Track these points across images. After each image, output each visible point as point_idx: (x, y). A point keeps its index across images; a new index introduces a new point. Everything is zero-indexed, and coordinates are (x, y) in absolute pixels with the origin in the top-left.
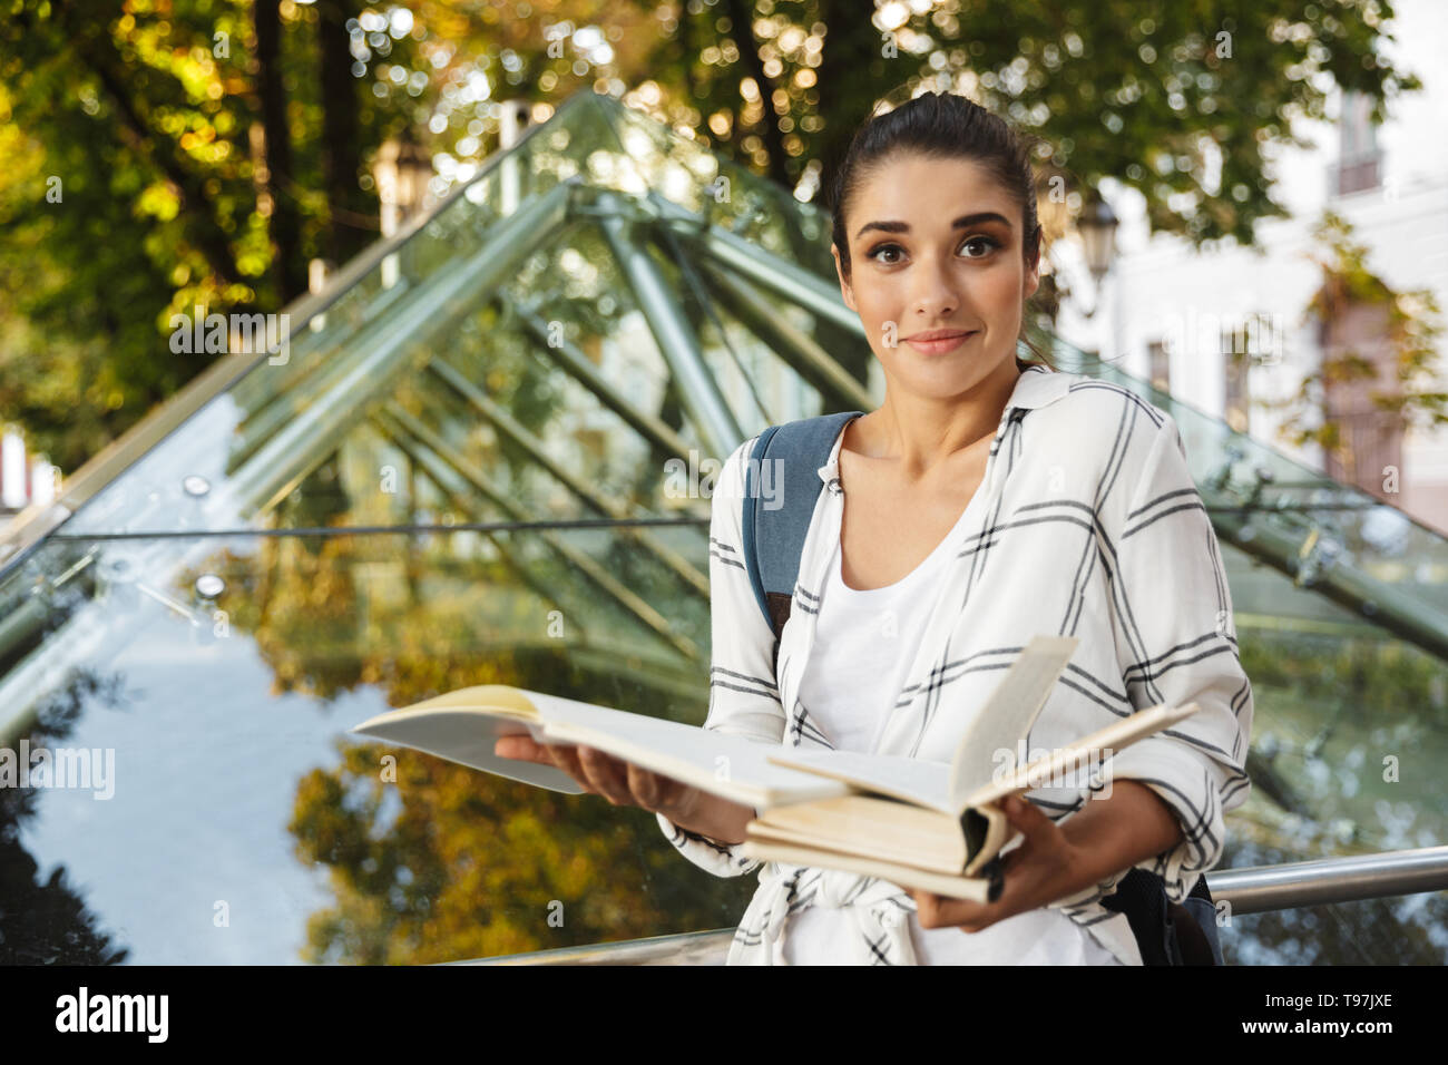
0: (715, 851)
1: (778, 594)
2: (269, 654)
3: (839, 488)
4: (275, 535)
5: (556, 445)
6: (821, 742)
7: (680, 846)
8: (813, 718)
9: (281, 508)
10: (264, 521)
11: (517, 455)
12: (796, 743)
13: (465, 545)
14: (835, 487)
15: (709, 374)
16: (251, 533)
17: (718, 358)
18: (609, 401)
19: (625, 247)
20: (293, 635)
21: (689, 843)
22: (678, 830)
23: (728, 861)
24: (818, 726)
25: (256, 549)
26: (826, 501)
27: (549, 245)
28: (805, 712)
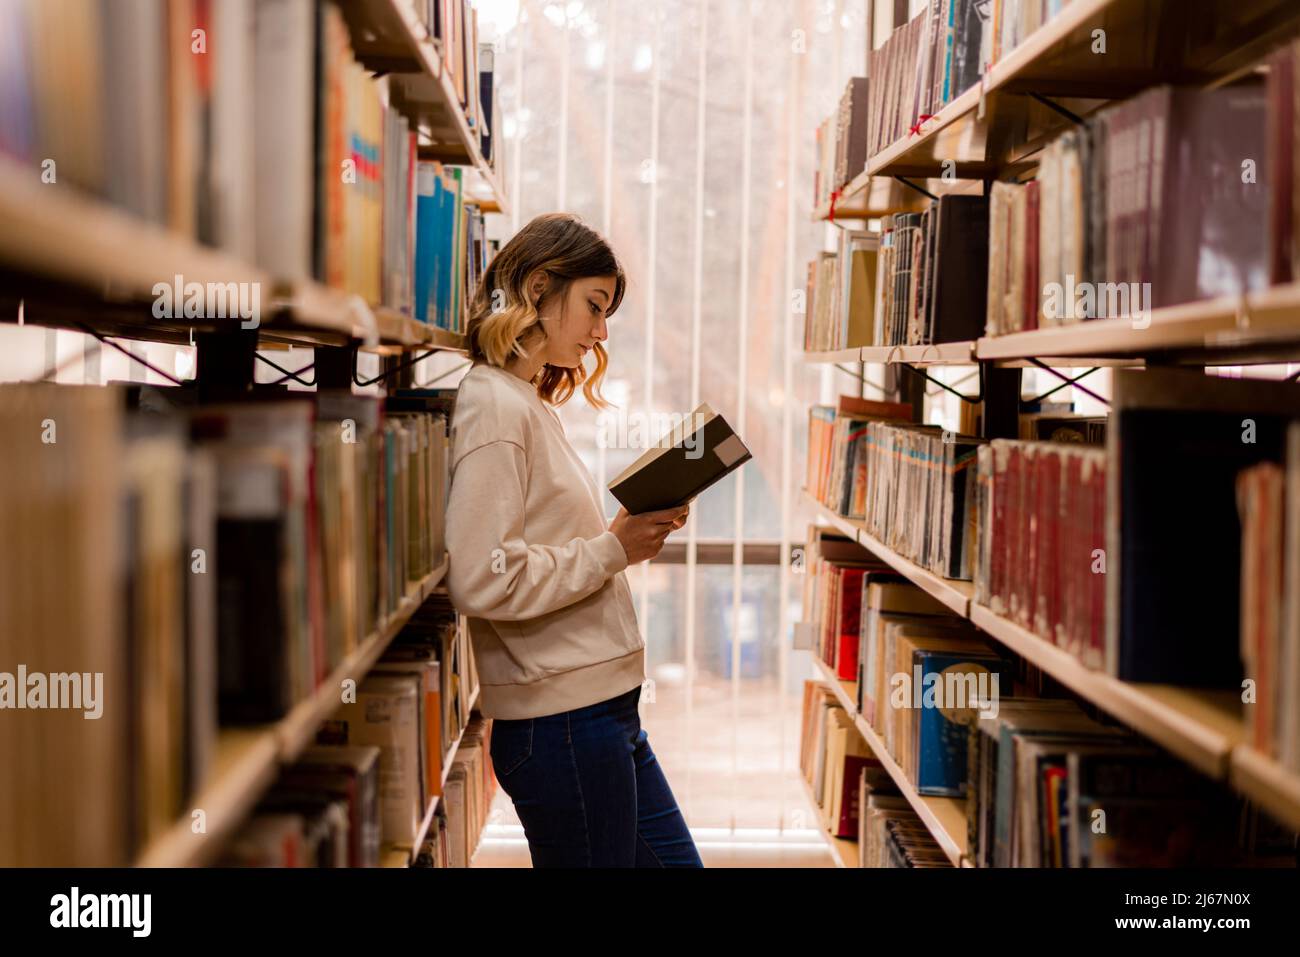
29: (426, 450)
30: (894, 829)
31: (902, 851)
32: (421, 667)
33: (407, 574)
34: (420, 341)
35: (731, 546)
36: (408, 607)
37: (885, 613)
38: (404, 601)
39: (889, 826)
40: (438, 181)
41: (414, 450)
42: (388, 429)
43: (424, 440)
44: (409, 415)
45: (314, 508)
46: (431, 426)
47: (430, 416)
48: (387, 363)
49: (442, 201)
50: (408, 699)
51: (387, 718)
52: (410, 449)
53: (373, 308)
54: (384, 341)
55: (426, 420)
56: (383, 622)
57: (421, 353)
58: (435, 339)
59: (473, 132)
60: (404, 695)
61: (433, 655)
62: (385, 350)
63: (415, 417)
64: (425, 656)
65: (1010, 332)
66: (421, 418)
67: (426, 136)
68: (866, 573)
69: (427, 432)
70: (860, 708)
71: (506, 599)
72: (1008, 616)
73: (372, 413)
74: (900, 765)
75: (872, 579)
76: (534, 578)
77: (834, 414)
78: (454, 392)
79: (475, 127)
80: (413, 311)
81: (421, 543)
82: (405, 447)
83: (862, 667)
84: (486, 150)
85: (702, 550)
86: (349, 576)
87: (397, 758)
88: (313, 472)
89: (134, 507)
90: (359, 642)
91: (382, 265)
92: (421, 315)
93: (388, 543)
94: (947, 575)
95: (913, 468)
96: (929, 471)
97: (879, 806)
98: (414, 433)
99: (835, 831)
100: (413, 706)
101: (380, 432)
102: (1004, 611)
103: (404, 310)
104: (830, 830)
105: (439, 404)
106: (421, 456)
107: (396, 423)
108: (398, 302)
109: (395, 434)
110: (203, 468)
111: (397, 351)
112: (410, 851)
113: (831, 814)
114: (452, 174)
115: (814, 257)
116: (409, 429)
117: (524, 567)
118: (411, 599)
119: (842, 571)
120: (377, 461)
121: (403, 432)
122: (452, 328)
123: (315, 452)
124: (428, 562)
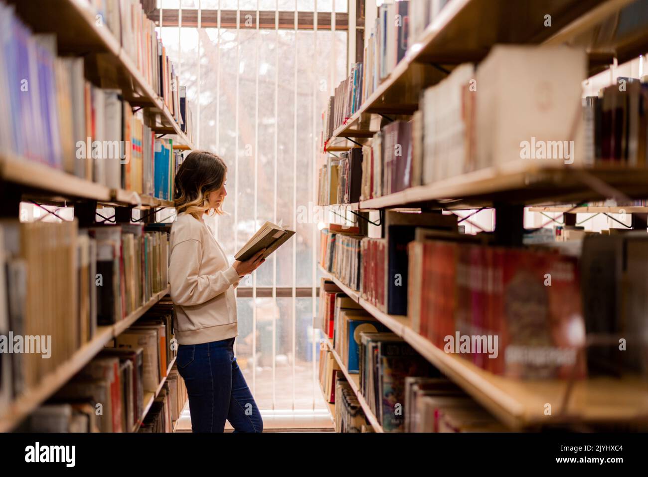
29: (159, 245)
30: (344, 391)
31: (345, 398)
32: (158, 327)
33: (152, 290)
34: (157, 205)
35: (291, 289)
36: (153, 300)
37: (342, 309)
38: (151, 299)
39: (343, 390)
40: (163, 146)
41: (155, 245)
42: (145, 237)
43: (158, 241)
44: (153, 232)
45: (122, 259)
46: (161, 236)
47: (161, 233)
48: (144, 213)
49: (164, 153)
50: (153, 336)
51: (146, 343)
52: (153, 244)
53: (140, 195)
54: (143, 205)
55: (159, 235)
56: (144, 303)
57: (158, 209)
58: (162, 204)
59: (177, 123)
60: (152, 335)
61: (163, 323)
62: (143, 208)
63: (155, 233)
64: (160, 323)
65: (367, 200)
66: (157, 233)
67: (159, 123)
68: (336, 294)
69: (159, 239)
70: (334, 347)
71: (190, 298)
72: (367, 300)
73: (140, 231)
74: (344, 365)
75: (338, 296)
76: (200, 288)
77: (328, 231)
78: (171, 224)
79: (178, 122)
80: (154, 194)
81: (158, 278)
82: (151, 243)
83: (335, 331)
84: (183, 128)
85: (278, 290)
86: (133, 283)
87: (149, 358)
88: (121, 248)
89: (80, 250)
90: (136, 308)
91: (143, 179)
92: (157, 196)
93: (146, 276)
94: (356, 289)
95: (347, 251)
96: (351, 251)
97: (340, 384)
98: (155, 238)
99: (329, 401)
100: (155, 339)
101: (142, 237)
102: (366, 298)
103: (151, 194)
104: (327, 401)
105: (165, 229)
106: (158, 247)
107: (148, 235)
108: (148, 192)
109: (148, 238)
110: (94, 243)
111: (148, 208)
112: (155, 393)
113: (328, 394)
114: (169, 142)
115: (321, 167)
116: (153, 237)
117: (197, 285)
118: (154, 298)
119: (330, 294)
120: (142, 247)
121: (151, 238)
122: (169, 200)
123: (122, 242)
124: (161, 287)
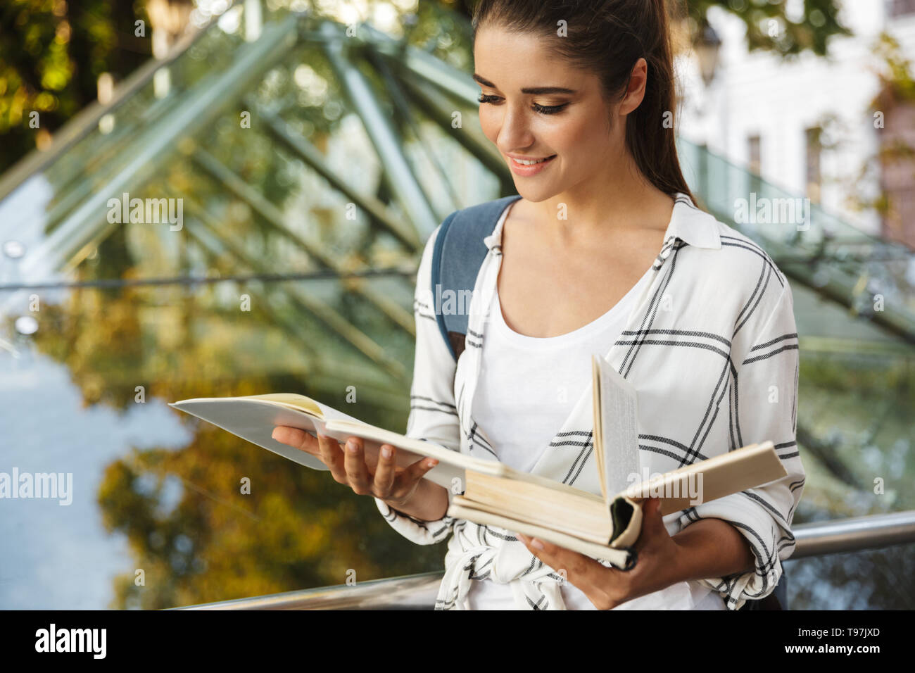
0: (416, 526)
1: (456, 333)
2: (78, 379)
3: (499, 252)
4: (79, 287)
5: (295, 218)
6: (487, 449)
7: (392, 521)
8: (481, 429)
9: (83, 264)
10: (70, 276)
11: (264, 226)
12: (471, 447)
13: (226, 293)
14: (496, 251)
15: (410, 164)
16: (59, 286)
17: (417, 152)
18: (335, 184)
19: (342, 63)
20: (96, 364)
21: (398, 519)
22: (390, 509)
23: (425, 533)
24: (486, 436)
25: (64, 298)
26: (490, 261)
27: (285, 62)
28: (476, 425)
